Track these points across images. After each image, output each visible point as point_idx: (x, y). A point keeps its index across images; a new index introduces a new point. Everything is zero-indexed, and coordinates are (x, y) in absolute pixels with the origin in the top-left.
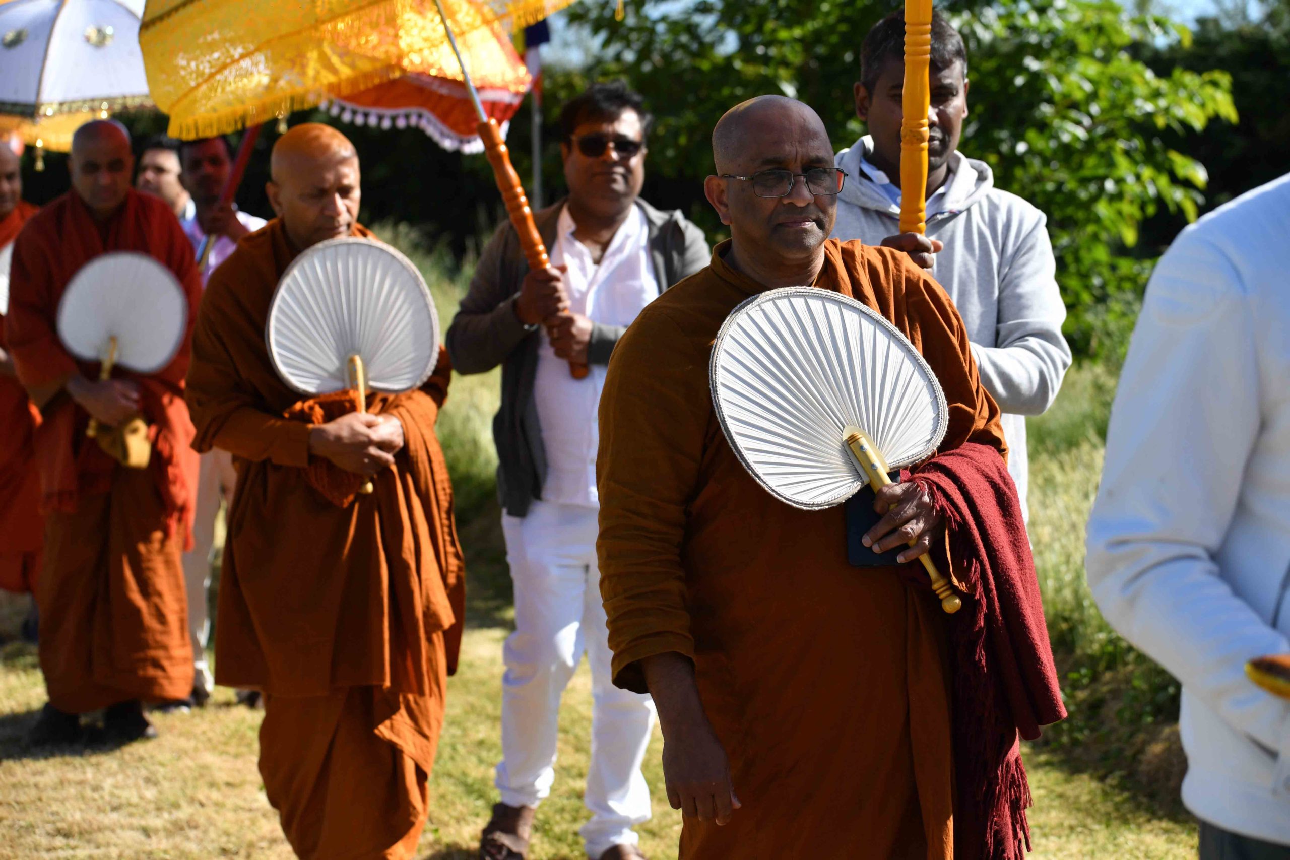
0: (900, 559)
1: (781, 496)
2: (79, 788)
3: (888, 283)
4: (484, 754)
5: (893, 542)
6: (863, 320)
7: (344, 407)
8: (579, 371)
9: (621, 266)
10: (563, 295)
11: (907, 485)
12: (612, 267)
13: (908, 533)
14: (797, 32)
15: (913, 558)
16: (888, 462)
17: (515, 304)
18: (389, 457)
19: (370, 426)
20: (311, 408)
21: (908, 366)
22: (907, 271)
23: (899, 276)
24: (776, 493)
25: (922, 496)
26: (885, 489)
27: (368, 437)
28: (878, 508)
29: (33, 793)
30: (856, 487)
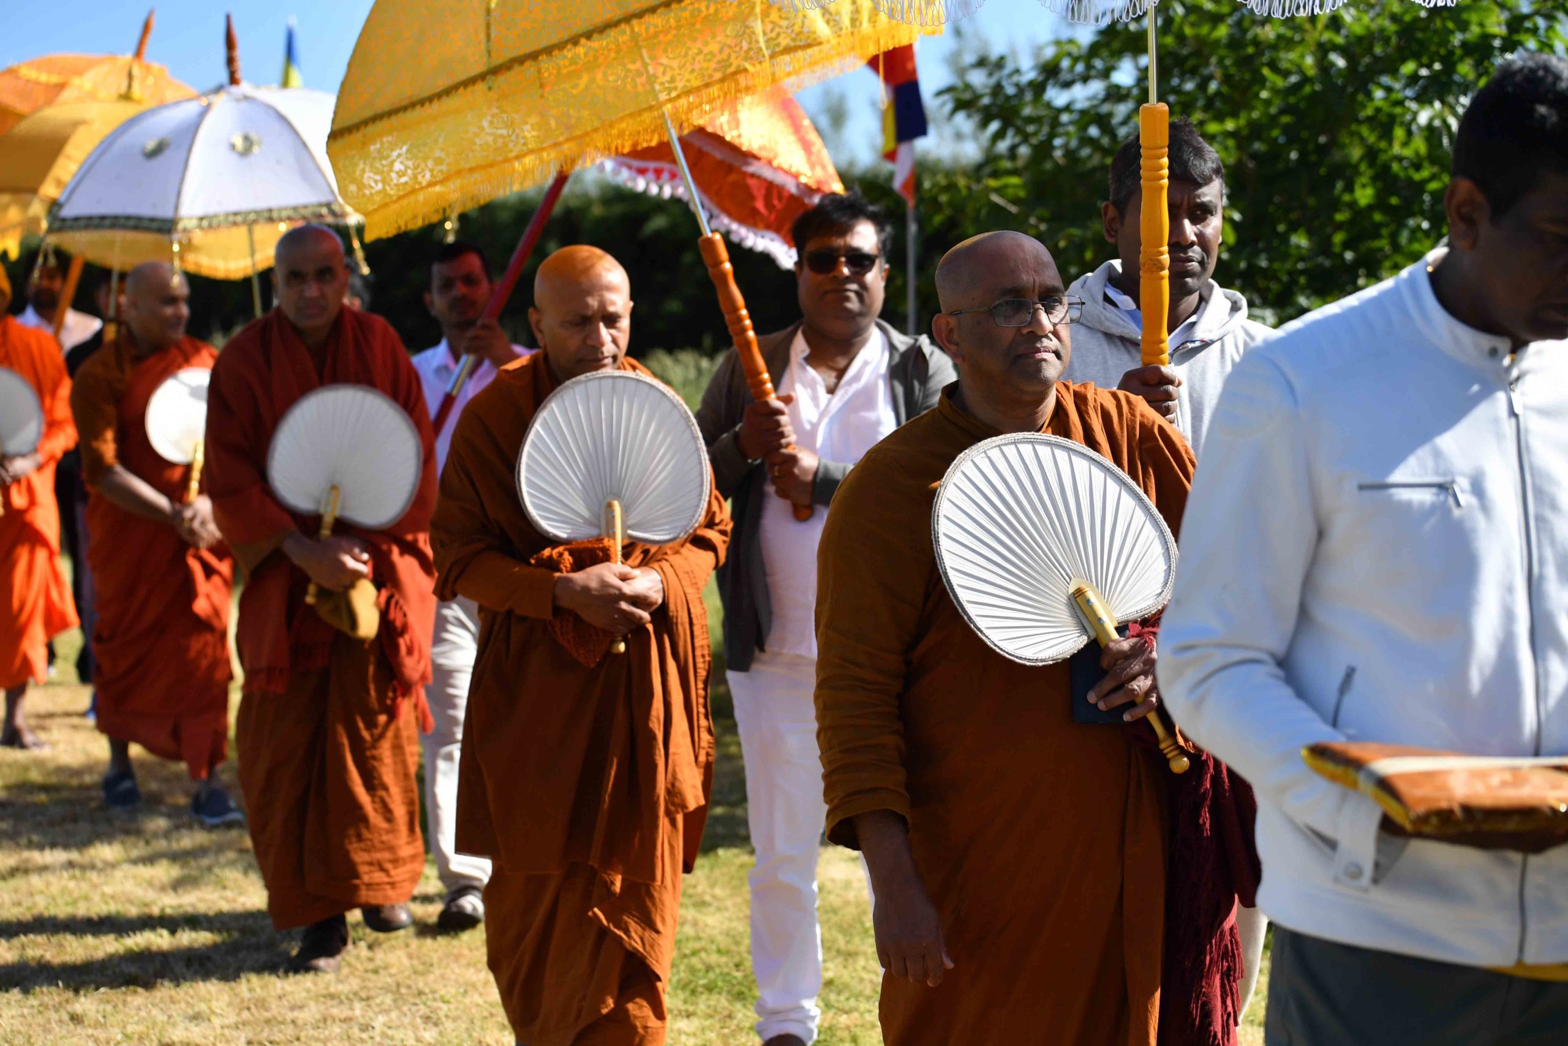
0: (1127, 717)
1: (1004, 651)
2: (344, 1026)
3: (1122, 429)
4: (832, 997)
5: (1118, 699)
6: (1093, 467)
7: (597, 555)
8: (802, 513)
9: (857, 395)
10: (788, 429)
11: (1134, 640)
12: (847, 397)
13: (1134, 690)
14: (1230, 125)
15: (1141, 716)
16: (1115, 616)
17: (736, 436)
18: (646, 615)
19: (624, 578)
20: (561, 555)
21: (1140, 515)
22: (1142, 415)
23: (1134, 421)
24: (998, 647)
25: (1151, 652)
26: (1112, 645)
27: (620, 590)
28: (1105, 663)
29: (290, 1031)
30: (1081, 641)
